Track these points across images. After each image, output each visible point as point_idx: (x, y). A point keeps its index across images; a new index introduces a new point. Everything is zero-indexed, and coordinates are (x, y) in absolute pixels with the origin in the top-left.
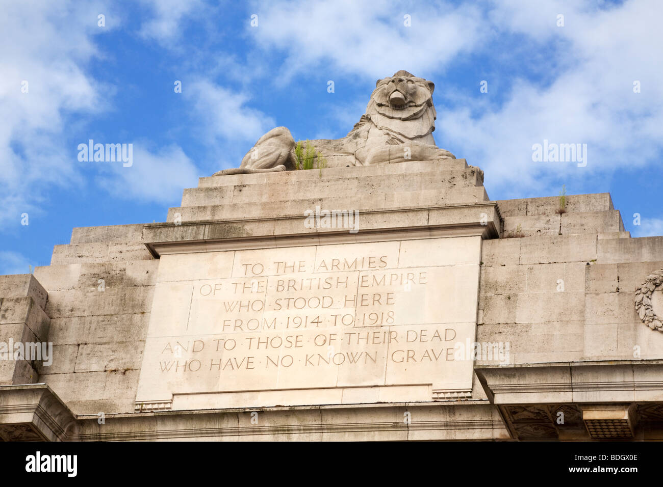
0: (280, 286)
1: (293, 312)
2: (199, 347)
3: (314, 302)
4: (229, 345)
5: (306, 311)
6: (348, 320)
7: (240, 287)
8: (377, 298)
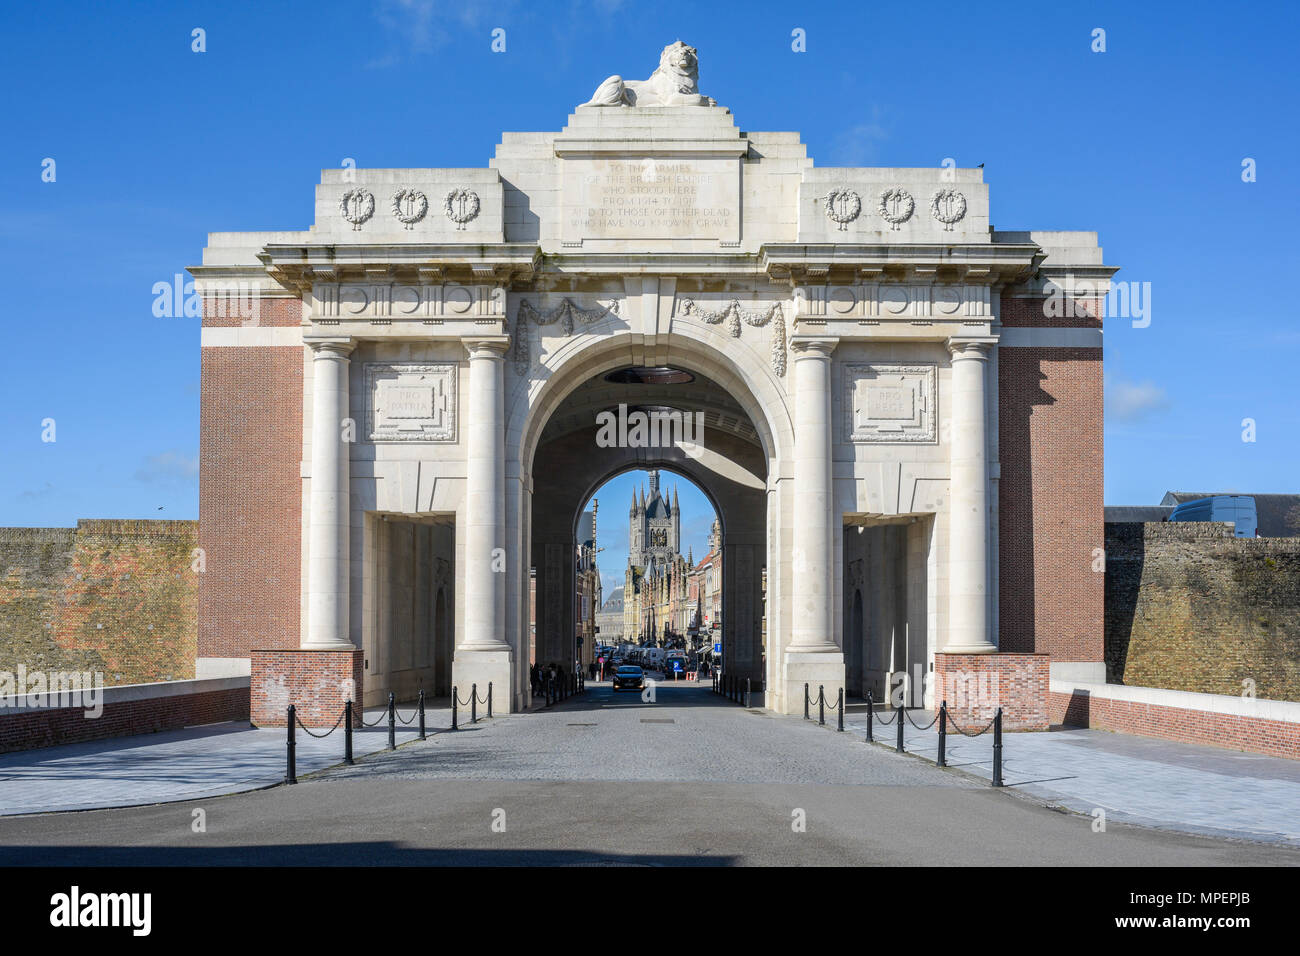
0: (632, 179)
1: (642, 196)
2: (592, 213)
3: (653, 190)
4: (609, 213)
5: (649, 195)
6: (672, 201)
7: (610, 178)
8: (686, 190)
